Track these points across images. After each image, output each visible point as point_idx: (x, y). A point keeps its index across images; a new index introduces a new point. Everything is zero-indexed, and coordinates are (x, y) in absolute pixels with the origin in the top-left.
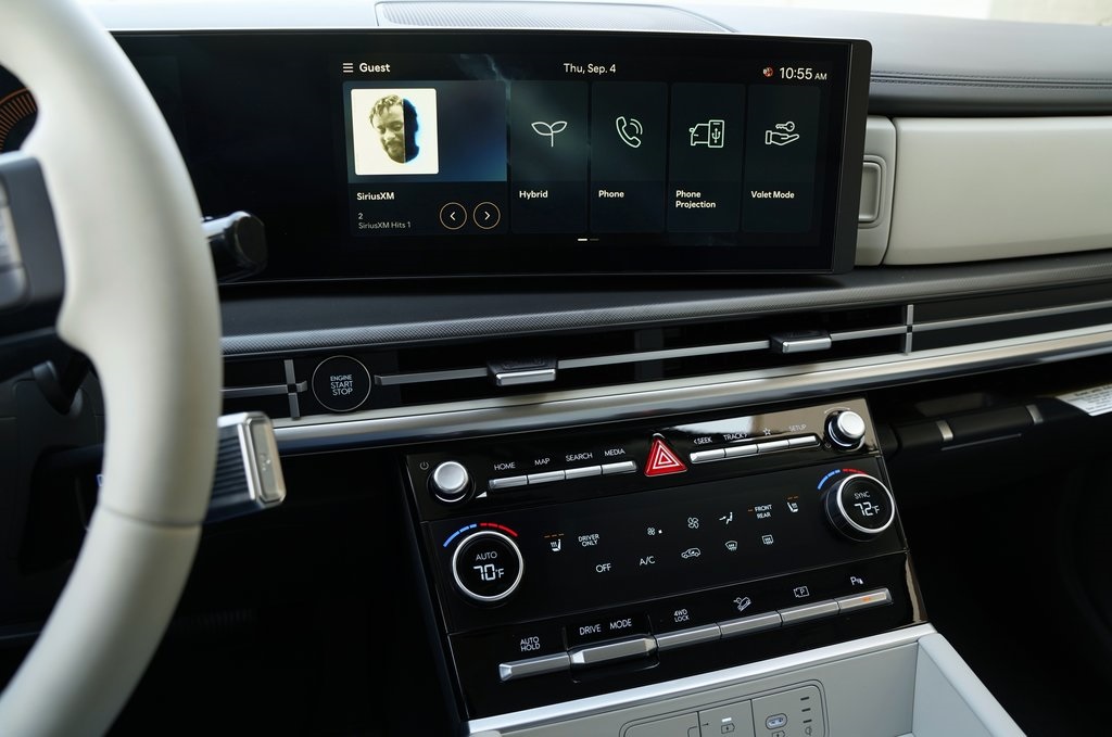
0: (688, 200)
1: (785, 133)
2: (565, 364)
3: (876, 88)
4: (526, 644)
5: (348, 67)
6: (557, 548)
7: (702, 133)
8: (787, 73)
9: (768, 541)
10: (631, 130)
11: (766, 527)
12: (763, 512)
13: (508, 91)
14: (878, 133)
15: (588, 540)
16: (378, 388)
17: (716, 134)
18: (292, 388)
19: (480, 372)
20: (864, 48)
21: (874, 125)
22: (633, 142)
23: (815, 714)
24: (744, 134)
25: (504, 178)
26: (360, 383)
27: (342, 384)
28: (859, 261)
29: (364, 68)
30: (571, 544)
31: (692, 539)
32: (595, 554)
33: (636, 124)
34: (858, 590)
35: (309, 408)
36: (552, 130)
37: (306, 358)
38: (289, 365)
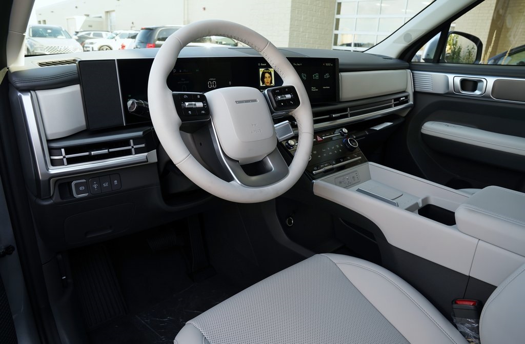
0: (314, 89)
1: (327, 76)
3: (340, 67)
4: (315, 169)
5: (259, 64)
7: (315, 76)
8: (327, 64)
10: (304, 76)
11: (339, 148)
20: (338, 59)
24: (321, 76)
29: (262, 64)
32: (317, 155)
33: (305, 74)
34: (357, 157)
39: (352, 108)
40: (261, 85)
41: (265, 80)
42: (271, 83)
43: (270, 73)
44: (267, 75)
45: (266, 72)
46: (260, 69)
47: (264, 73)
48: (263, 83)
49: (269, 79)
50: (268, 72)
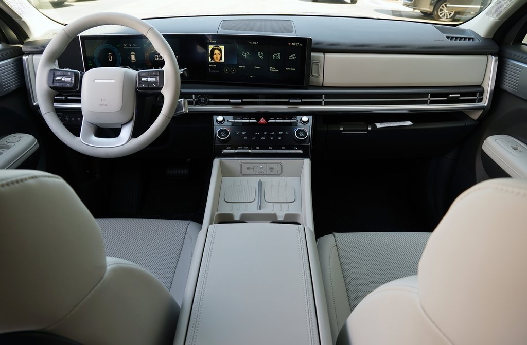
0: (273, 69)
1: (293, 56)
2: (244, 100)
3: (313, 46)
4: (228, 148)
5: (208, 41)
6: (238, 133)
7: (276, 56)
8: (294, 44)
9: (280, 138)
10: (261, 55)
11: (280, 136)
12: (280, 133)
13: (238, 47)
14: (314, 56)
15: (243, 133)
16: (209, 101)
17: (278, 56)
18: (194, 100)
19: (228, 100)
20: (310, 39)
21: (313, 54)
22: (262, 57)
23: (280, 169)
24: (284, 57)
25: (236, 63)
26: (206, 100)
27: (203, 100)
28: (310, 84)
29: (211, 41)
30: (240, 133)
31: (264, 136)
32: (245, 136)
33: (262, 53)
34: (296, 150)
35: (197, 104)
36: (246, 54)
37: (196, 94)
38: (193, 95)
39: (328, 96)
40: (210, 60)
41: (215, 56)
42: (221, 59)
43: (220, 50)
44: (216, 52)
45: (216, 49)
46: (210, 46)
47: (213, 50)
48: (212, 59)
49: (219, 56)
50: (218, 49)
